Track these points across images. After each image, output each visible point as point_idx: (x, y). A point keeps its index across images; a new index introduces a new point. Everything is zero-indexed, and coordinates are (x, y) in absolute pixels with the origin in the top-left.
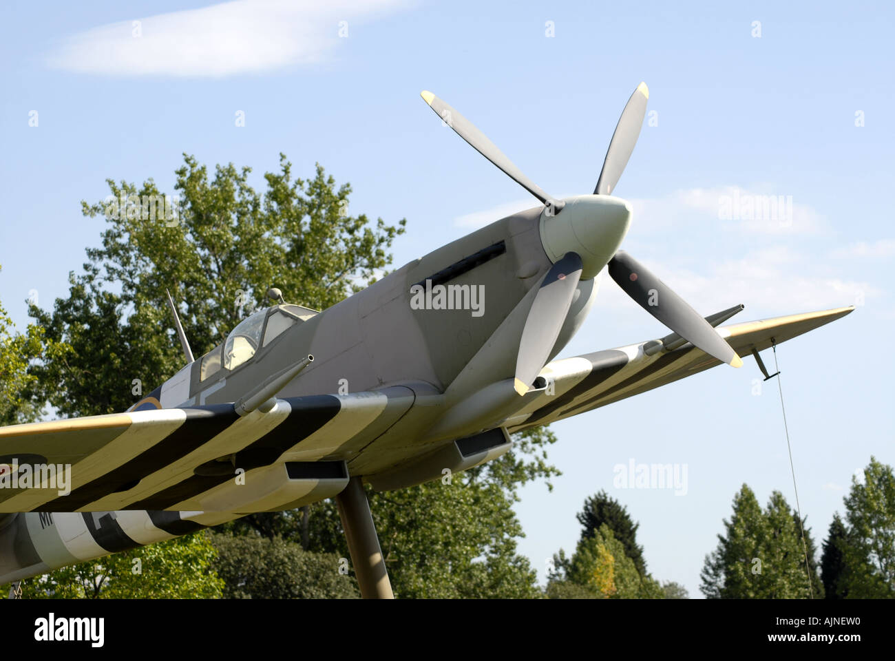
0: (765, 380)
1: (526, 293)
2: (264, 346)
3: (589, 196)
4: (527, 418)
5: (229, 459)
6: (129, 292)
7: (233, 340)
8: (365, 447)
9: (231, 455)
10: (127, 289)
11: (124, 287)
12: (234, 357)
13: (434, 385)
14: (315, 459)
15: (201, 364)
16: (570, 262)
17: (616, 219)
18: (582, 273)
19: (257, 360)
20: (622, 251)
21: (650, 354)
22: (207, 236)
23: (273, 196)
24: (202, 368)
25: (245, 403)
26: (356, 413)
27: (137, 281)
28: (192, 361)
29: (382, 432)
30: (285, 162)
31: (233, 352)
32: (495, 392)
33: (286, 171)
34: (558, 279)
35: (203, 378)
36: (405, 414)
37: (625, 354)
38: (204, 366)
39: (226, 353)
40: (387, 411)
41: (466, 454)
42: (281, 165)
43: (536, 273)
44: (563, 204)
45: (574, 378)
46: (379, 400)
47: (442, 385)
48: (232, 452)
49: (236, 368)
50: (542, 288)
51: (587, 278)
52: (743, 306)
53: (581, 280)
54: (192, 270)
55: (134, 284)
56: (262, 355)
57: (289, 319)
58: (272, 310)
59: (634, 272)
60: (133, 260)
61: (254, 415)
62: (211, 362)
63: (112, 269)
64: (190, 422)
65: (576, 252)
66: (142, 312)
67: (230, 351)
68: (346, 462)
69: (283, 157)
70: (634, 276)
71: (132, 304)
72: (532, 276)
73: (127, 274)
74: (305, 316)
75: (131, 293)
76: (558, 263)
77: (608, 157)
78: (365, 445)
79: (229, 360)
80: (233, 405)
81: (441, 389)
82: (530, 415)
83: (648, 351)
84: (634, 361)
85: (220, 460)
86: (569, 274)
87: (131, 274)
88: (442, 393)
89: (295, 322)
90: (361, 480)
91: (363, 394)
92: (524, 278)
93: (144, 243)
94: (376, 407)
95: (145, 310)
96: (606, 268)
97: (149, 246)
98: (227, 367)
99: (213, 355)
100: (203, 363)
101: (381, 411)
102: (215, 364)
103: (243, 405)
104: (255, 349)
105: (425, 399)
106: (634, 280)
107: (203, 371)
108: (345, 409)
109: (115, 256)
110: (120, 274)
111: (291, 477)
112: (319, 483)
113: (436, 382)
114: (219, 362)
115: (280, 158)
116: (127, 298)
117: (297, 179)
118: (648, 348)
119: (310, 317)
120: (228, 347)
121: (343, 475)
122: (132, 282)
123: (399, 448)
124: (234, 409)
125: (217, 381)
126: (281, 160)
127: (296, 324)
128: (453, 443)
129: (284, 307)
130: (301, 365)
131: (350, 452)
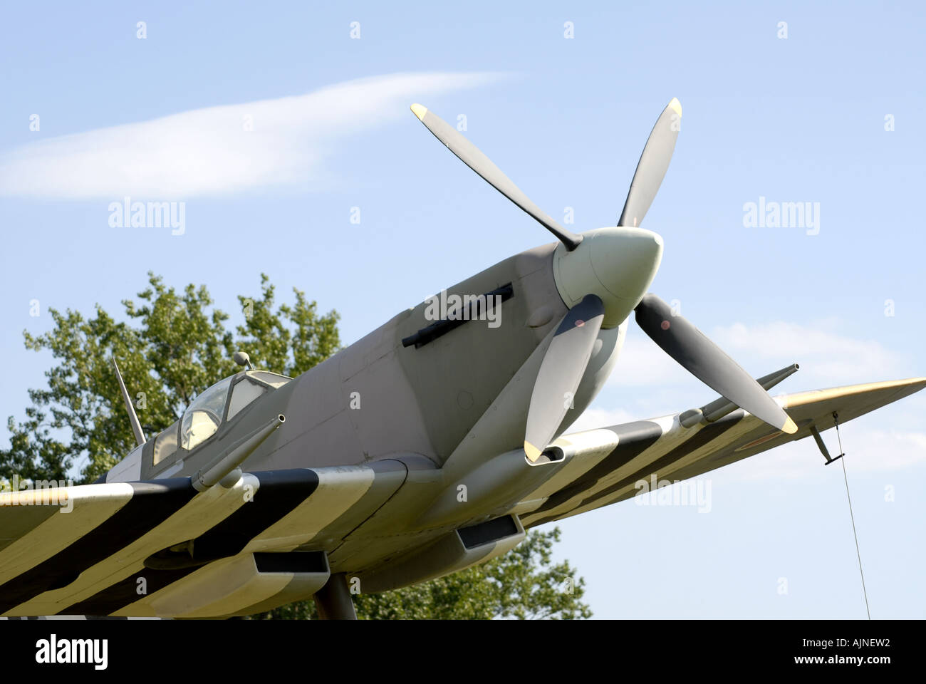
0: (826, 464)
1: (537, 345)
2: (228, 420)
3: (613, 229)
4: (541, 504)
5: (186, 549)
6: (81, 441)
7: (192, 415)
8: (348, 535)
9: (188, 542)
10: (77, 437)
11: (74, 435)
12: (193, 435)
13: (430, 459)
14: (289, 549)
15: (154, 445)
16: (590, 306)
17: (644, 255)
18: (604, 319)
19: (220, 436)
20: (650, 294)
21: (688, 426)
22: (176, 372)
23: (253, 325)
24: (156, 449)
25: (204, 476)
26: (336, 489)
27: (91, 426)
28: (142, 442)
29: (368, 516)
30: (267, 285)
31: (192, 429)
32: (502, 465)
33: (268, 296)
34: (575, 326)
35: (156, 461)
36: (396, 492)
37: (657, 425)
38: (158, 448)
39: (183, 431)
40: (374, 489)
41: (470, 544)
42: (263, 288)
43: (549, 321)
44: (581, 239)
45: (598, 452)
46: (365, 475)
47: (440, 457)
48: (191, 539)
49: (195, 447)
50: (556, 337)
51: (610, 326)
52: (798, 366)
53: (601, 328)
54: (157, 411)
55: (87, 430)
56: (225, 431)
57: (258, 387)
58: (237, 378)
59: (666, 320)
60: (85, 402)
61: (215, 490)
62: (166, 442)
63: (61, 413)
64: (138, 498)
65: (596, 294)
66: (98, 462)
67: (188, 429)
68: (326, 553)
69: (265, 278)
70: (666, 325)
71: (85, 453)
72: (545, 324)
73: (78, 418)
74: (277, 384)
75: (84, 441)
76: (575, 307)
77: (634, 185)
78: (349, 531)
79: (187, 440)
80: (190, 480)
81: (439, 463)
82: (545, 499)
83: (685, 422)
84: (670, 434)
85: (176, 550)
86: (588, 319)
87: (83, 419)
88: (440, 467)
89: (265, 390)
90: (344, 578)
91: (345, 468)
92: (536, 327)
93: (100, 380)
94: (361, 483)
95: (101, 459)
96: (633, 314)
97: (107, 384)
98: (185, 446)
99: (168, 434)
100: (156, 444)
101: (368, 489)
102: (171, 446)
103: (201, 479)
104: (217, 425)
105: (420, 474)
106: (667, 329)
107: (157, 452)
108: (324, 485)
109: (64, 398)
110: (69, 419)
111: (261, 569)
112: (294, 577)
113: (432, 455)
114: (176, 443)
115: (261, 279)
116: (77, 448)
117: (280, 305)
118: (686, 419)
119: (282, 384)
120: (185, 425)
121: (322, 569)
122: (85, 428)
123: (390, 536)
124: (191, 484)
125: (173, 464)
126: (262, 283)
127: (267, 392)
128: (454, 532)
129: (252, 374)
130: (270, 427)
131: (331, 540)
